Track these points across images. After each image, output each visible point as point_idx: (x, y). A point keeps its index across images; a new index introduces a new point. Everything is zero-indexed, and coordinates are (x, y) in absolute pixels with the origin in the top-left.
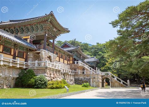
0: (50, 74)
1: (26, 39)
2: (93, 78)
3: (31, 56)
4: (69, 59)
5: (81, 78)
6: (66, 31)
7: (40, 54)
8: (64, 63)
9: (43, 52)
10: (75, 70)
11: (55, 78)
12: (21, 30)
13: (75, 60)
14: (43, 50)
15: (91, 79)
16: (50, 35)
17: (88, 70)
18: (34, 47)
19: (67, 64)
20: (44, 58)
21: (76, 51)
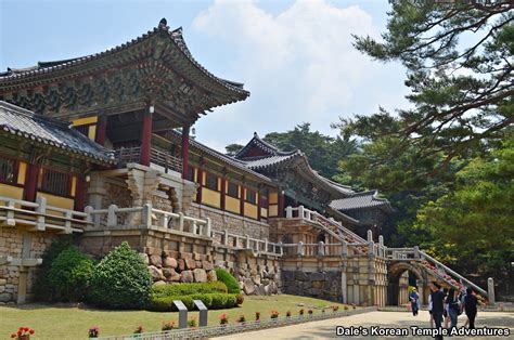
0: (164, 256)
1: (84, 129)
2: (350, 270)
3: (99, 190)
4: (264, 198)
5: (305, 270)
6: (234, 93)
7: (127, 181)
8: (242, 214)
9: (137, 175)
10: (287, 239)
11: (186, 268)
12: (68, 96)
13: (287, 201)
14: (138, 166)
15: (344, 276)
16: (170, 108)
18: (109, 154)
19: (256, 217)
20: (141, 197)
21: (291, 170)
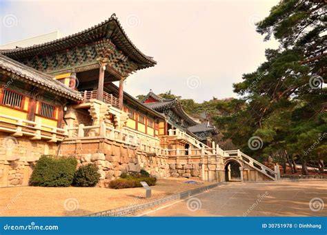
1: (62, 81)
2: (207, 163)
5: (181, 163)
7: (89, 111)
8: (146, 133)
9: (96, 106)
10: (170, 147)
11: (125, 162)
13: (169, 127)
14: (95, 100)
15: (203, 166)
16: (113, 68)
17: (196, 147)
18: (78, 95)
20: (98, 120)
21: (172, 109)
